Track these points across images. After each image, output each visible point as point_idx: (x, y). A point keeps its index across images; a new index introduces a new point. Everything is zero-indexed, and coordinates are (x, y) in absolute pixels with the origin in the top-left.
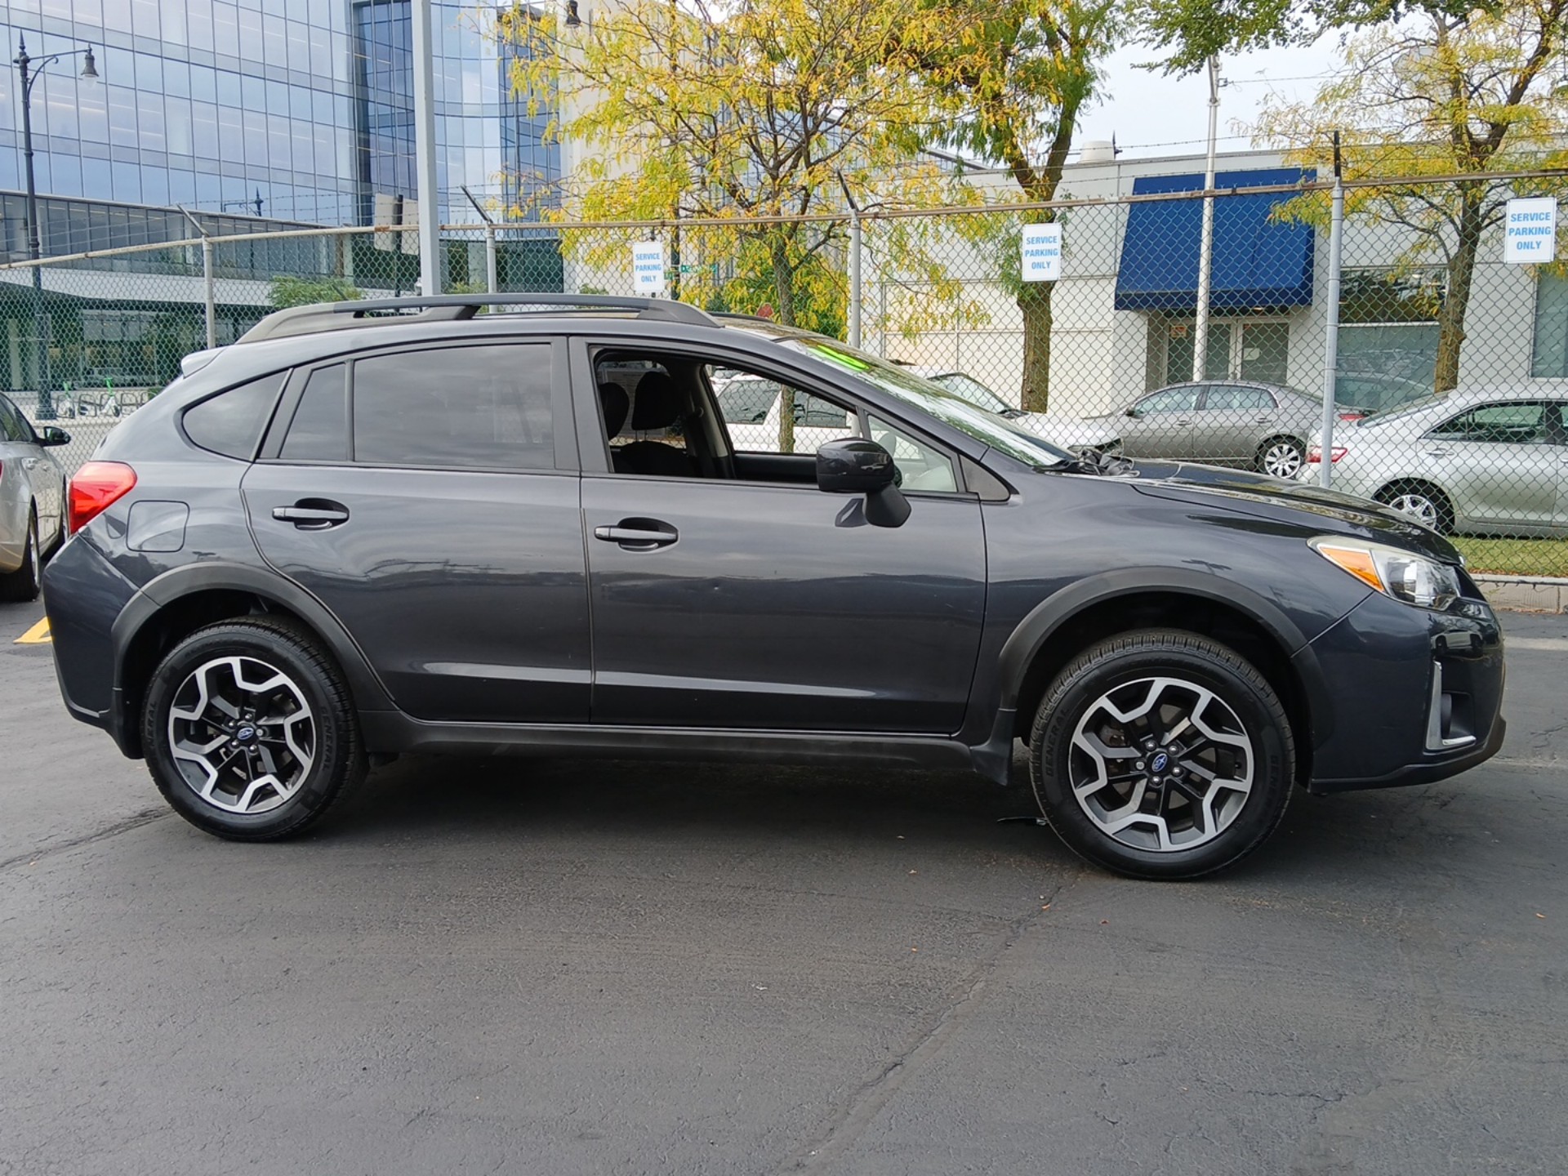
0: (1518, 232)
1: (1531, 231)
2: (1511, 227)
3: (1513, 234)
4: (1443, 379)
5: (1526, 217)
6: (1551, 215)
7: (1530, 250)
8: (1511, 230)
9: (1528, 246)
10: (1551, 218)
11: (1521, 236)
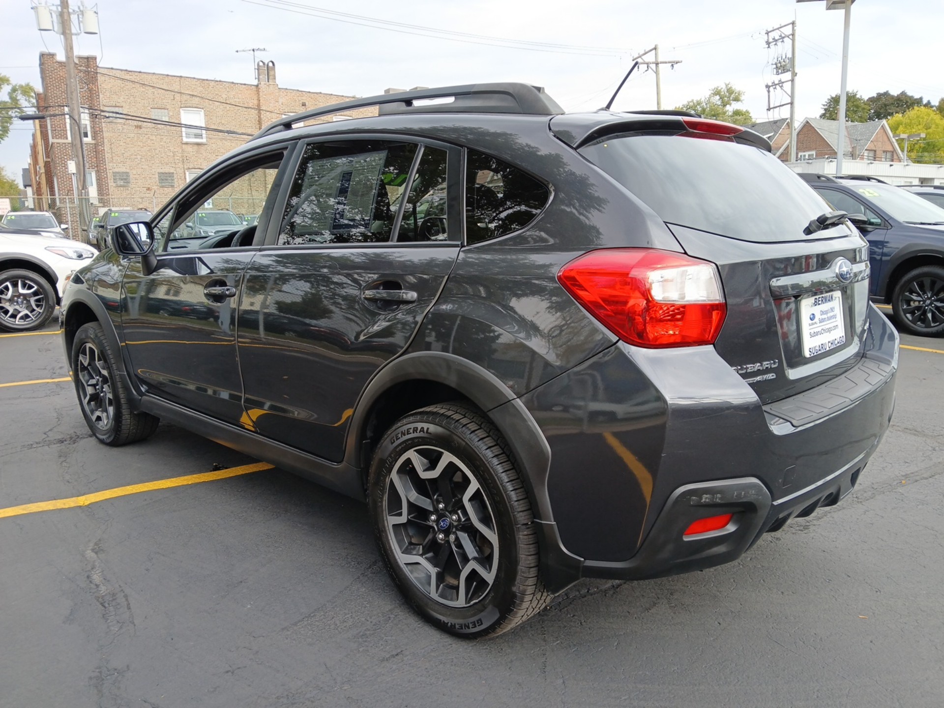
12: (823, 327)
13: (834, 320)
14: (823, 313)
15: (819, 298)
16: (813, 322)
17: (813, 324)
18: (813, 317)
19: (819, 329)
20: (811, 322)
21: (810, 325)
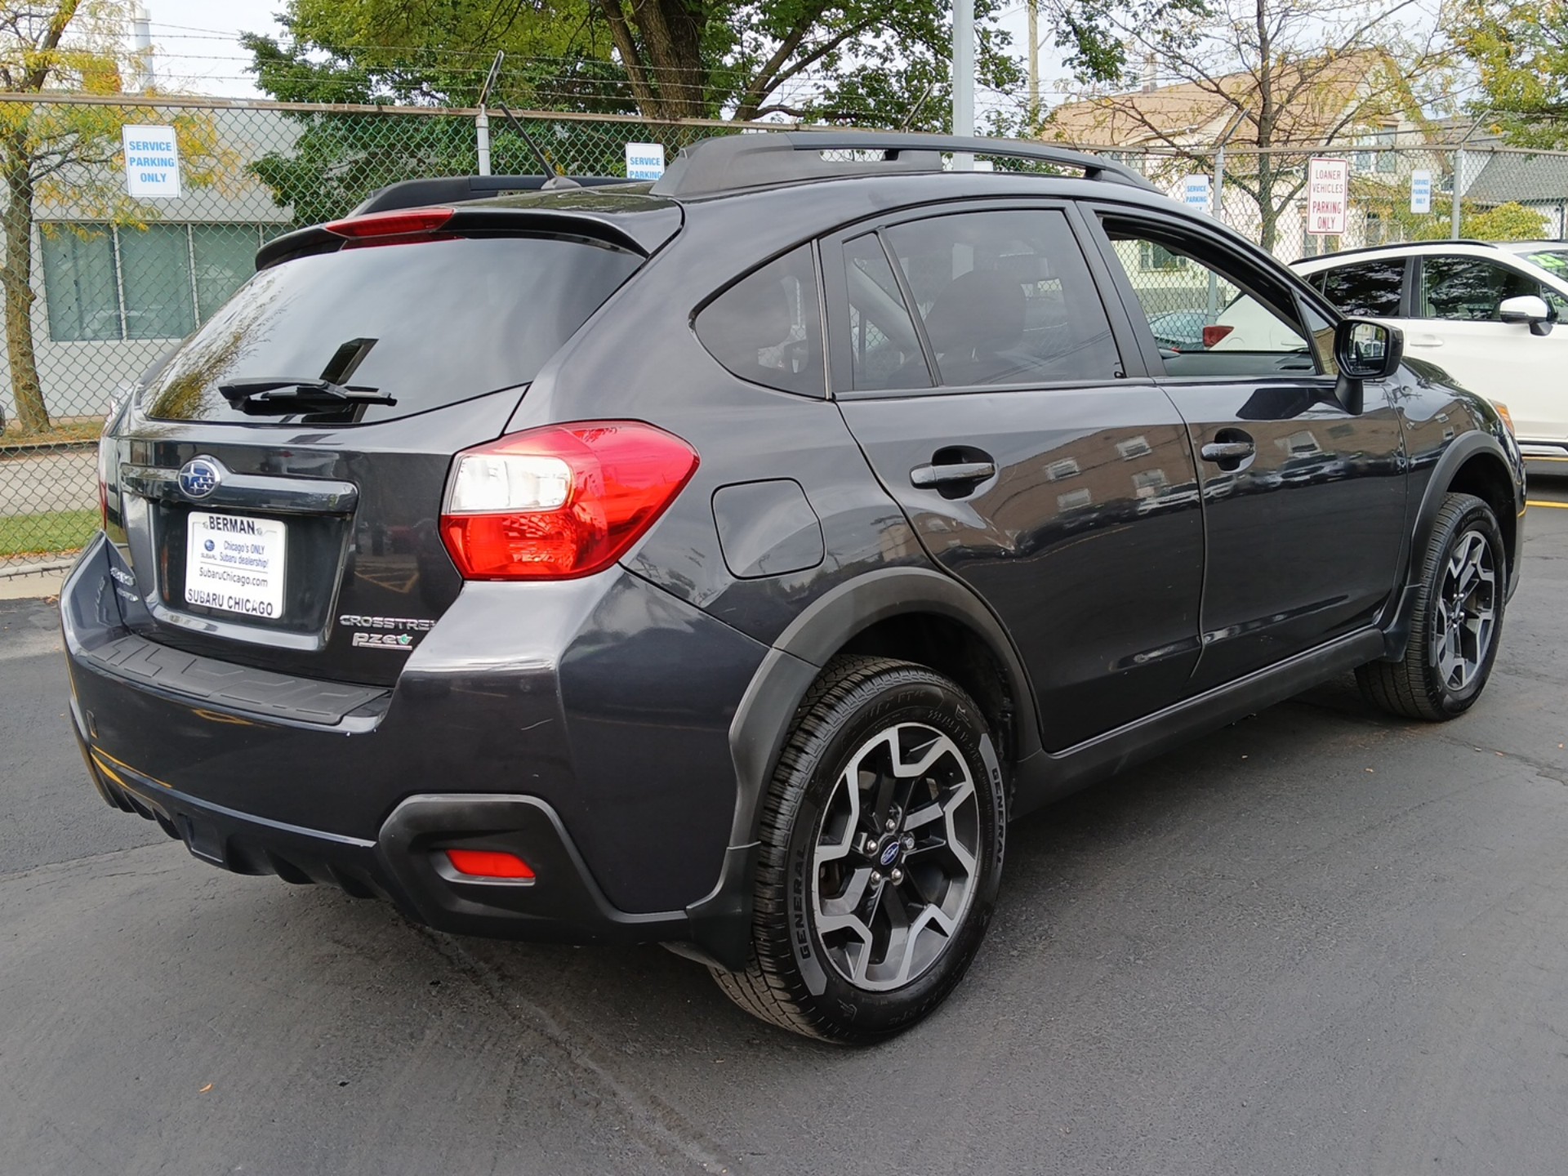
0: (139, 163)
1: (153, 162)
2: (130, 156)
3: (135, 164)
4: (19, 343)
5: (145, 145)
6: (172, 145)
7: (155, 183)
8: (132, 160)
9: (152, 178)
10: (172, 148)
11: (143, 167)
12: (229, 571)
13: (260, 568)
14: (229, 546)
15: (218, 518)
16: (211, 553)
17: (208, 557)
18: (210, 546)
19: (220, 570)
20: (206, 552)
21: (203, 556)
